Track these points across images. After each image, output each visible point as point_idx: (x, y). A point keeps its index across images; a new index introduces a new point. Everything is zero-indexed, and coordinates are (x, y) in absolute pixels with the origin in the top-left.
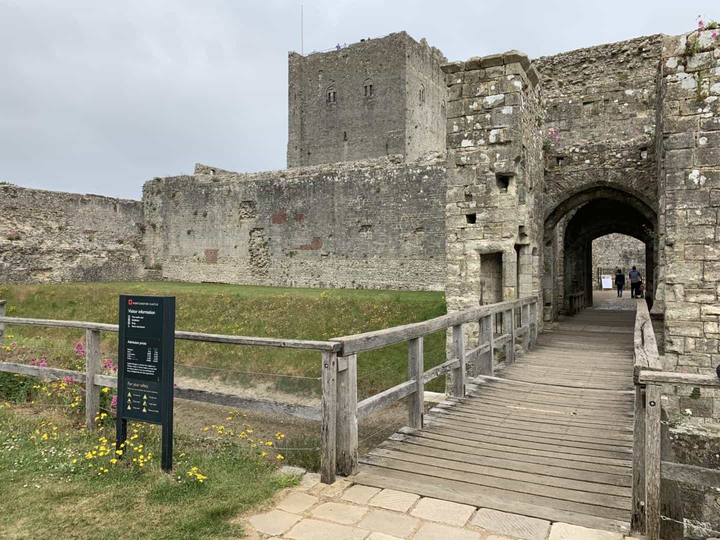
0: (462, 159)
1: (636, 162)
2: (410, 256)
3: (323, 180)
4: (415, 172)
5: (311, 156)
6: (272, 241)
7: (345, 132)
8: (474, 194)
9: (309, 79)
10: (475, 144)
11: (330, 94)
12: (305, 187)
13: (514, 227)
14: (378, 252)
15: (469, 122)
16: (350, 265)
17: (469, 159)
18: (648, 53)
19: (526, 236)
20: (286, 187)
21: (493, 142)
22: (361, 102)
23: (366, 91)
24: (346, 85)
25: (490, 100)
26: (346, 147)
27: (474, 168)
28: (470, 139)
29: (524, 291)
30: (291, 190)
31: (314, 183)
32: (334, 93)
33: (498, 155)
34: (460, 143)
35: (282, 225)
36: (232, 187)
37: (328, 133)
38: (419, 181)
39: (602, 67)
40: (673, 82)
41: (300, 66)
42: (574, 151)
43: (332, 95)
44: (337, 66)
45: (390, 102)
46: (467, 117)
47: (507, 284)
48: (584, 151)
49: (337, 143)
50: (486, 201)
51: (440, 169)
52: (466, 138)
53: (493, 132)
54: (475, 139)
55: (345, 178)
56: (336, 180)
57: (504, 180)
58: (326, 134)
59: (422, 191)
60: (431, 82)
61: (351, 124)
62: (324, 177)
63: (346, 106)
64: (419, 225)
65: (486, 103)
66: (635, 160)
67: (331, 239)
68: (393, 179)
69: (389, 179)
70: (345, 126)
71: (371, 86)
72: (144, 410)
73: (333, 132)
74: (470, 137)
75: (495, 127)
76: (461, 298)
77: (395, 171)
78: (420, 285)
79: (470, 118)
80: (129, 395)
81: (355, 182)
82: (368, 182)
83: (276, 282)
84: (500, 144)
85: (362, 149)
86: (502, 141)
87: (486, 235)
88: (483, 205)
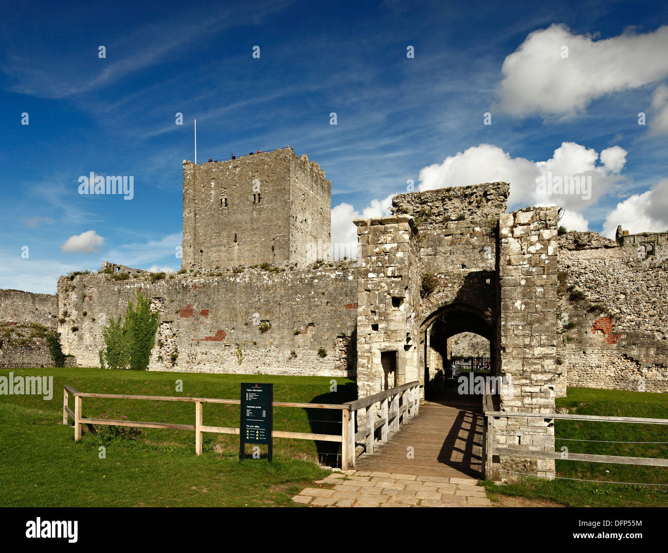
0: (369, 286)
1: (483, 287)
2: (302, 347)
3: (226, 281)
4: (307, 276)
5: (204, 254)
6: (180, 333)
7: (235, 234)
8: (377, 311)
9: (202, 185)
10: (378, 276)
11: (221, 200)
12: (210, 286)
13: (404, 334)
14: (275, 343)
15: (373, 261)
16: (251, 354)
17: (373, 286)
18: (491, 196)
19: (411, 339)
20: (192, 286)
21: (390, 275)
22: (250, 208)
23: (255, 199)
24: (237, 193)
25: (388, 247)
26: (236, 247)
27: (377, 293)
28: (374, 273)
29: (408, 378)
30: (198, 288)
31: (218, 283)
32: (226, 199)
33: (393, 285)
34: (367, 275)
35: (189, 318)
36: (143, 285)
37: (220, 234)
38: (311, 285)
39: (458, 204)
40: (506, 243)
41: (194, 174)
42: (440, 277)
43: (224, 200)
44: (229, 175)
45: (276, 209)
46: (372, 257)
47: (399, 373)
48: (447, 277)
49: (228, 243)
50: (385, 316)
51: (328, 275)
52: (371, 272)
53: (390, 269)
54: (378, 273)
55: (246, 280)
56: (238, 280)
57: (397, 302)
58: (218, 234)
59: (313, 293)
60: (311, 192)
61: (241, 227)
62: (227, 278)
63: (237, 211)
64: (310, 322)
65: (385, 248)
66: (482, 285)
67: (233, 331)
68: (289, 282)
69: (285, 281)
70: (236, 228)
71: (259, 195)
72: (257, 438)
73: (224, 234)
74: (374, 271)
75: (391, 265)
76: (368, 383)
77: (290, 275)
78: (311, 371)
79: (374, 258)
80: (248, 431)
81: (255, 283)
82: (267, 284)
83: (184, 369)
84: (395, 277)
85: (251, 250)
86: (396, 275)
87: (385, 339)
88: (383, 318)
